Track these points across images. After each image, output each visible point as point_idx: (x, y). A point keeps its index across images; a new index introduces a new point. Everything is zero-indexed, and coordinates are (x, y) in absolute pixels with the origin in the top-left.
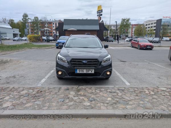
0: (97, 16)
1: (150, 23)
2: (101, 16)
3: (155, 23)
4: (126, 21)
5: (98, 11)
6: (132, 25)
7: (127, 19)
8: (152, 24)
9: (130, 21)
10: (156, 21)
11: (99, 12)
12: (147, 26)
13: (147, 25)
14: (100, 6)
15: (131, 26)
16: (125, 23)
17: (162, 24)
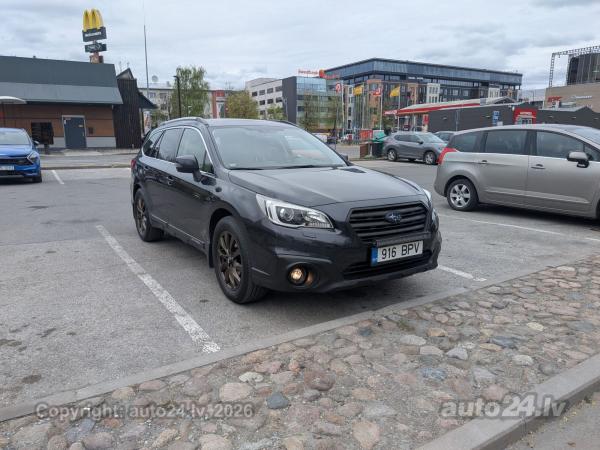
0: (87, 51)
1: (265, 88)
2: (100, 54)
3: (278, 89)
4: (191, 76)
5: (88, 31)
6: (213, 92)
7: (195, 69)
8: (270, 91)
9: (205, 79)
10: (280, 84)
11: (90, 35)
12: (258, 98)
13: (255, 94)
14: (93, 13)
15: (210, 95)
16: (188, 83)
17: (298, 93)
